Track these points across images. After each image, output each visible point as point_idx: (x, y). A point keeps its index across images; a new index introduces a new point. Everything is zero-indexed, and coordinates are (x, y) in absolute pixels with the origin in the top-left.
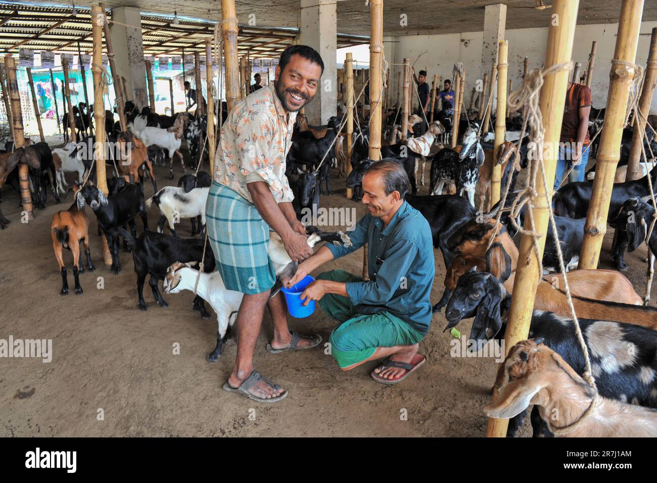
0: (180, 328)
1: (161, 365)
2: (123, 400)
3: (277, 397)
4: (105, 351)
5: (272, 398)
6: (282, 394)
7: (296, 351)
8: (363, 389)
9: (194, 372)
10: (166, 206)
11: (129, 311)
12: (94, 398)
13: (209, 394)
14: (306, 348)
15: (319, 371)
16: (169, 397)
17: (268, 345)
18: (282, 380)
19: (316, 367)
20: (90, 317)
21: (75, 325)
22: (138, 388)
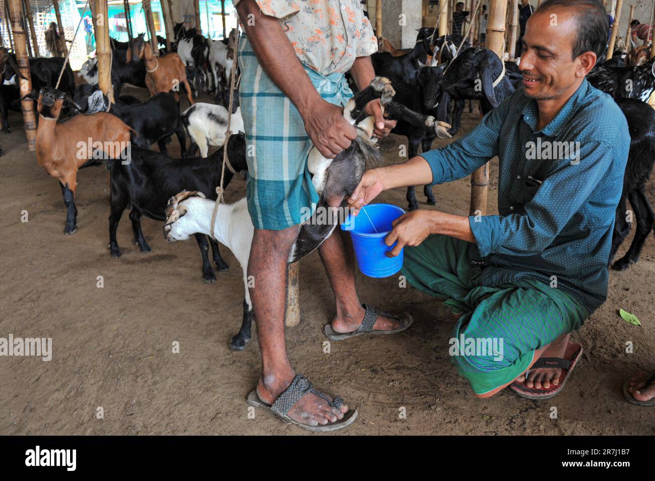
0: (195, 294)
1: (155, 352)
2: (87, 409)
3: (339, 421)
4: (79, 325)
5: (330, 423)
6: (348, 415)
7: (371, 338)
8: (486, 411)
9: (205, 367)
10: (197, 129)
11: (129, 266)
12: (46, 401)
13: (223, 410)
14: (388, 333)
15: (409, 375)
16: (158, 409)
17: (328, 326)
18: (348, 389)
19: (404, 367)
20: (70, 273)
21: (47, 284)
22: (113, 389)
